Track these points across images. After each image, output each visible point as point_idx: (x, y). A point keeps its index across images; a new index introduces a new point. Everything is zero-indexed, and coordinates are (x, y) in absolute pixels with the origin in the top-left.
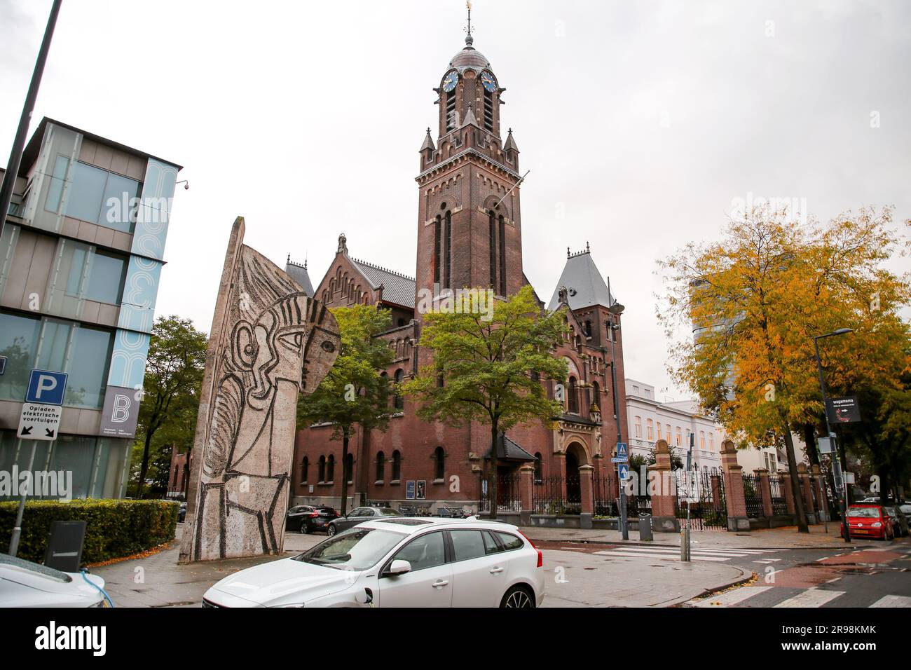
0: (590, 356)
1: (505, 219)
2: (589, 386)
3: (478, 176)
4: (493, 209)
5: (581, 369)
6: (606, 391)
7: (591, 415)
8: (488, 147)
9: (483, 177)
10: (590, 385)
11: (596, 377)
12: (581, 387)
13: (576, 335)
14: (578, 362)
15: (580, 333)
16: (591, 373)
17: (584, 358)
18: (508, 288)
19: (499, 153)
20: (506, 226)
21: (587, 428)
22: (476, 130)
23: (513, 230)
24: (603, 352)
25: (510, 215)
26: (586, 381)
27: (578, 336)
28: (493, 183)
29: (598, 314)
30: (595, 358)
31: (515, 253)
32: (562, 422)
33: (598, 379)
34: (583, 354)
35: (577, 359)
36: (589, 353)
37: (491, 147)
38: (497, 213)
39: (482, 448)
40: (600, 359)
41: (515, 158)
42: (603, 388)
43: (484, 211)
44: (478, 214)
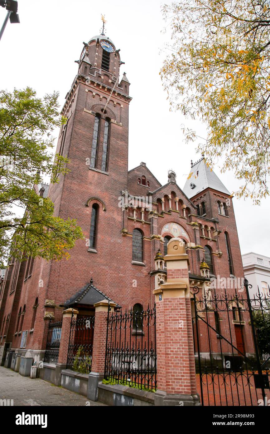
0: (201, 225)
1: (112, 120)
2: (198, 247)
3: (87, 90)
4: (100, 112)
5: (192, 233)
6: (219, 253)
7: (201, 272)
8: (100, 77)
9: (92, 92)
10: (200, 246)
11: (209, 242)
12: (191, 248)
13: (185, 207)
14: (188, 228)
15: (190, 207)
16: (202, 238)
17: (194, 225)
18: (110, 165)
19: (110, 81)
20: (112, 124)
21: (196, 283)
22: (88, 65)
23: (121, 128)
24: (214, 222)
25: (118, 119)
26: (196, 244)
27: (188, 209)
28: (101, 97)
29: (209, 195)
30: (206, 227)
31: (120, 143)
32: (162, 274)
33: (211, 244)
34: (193, 223)
35: (187, 225)
36: (200, 222)
37: (102, 77)
38: (104, 116)
39: (63, 295)
40: (212, 228)
41: (126, 86)
42: (217, 251)
43: (91, 112)
44: (83, 113)
